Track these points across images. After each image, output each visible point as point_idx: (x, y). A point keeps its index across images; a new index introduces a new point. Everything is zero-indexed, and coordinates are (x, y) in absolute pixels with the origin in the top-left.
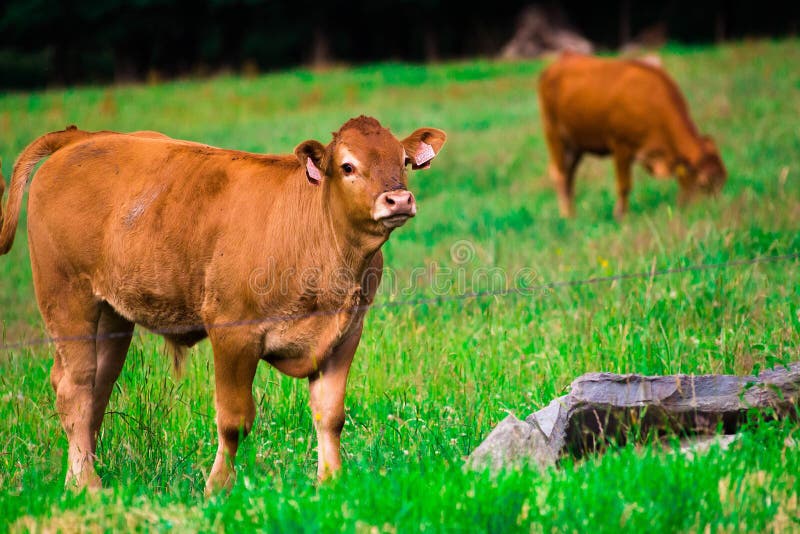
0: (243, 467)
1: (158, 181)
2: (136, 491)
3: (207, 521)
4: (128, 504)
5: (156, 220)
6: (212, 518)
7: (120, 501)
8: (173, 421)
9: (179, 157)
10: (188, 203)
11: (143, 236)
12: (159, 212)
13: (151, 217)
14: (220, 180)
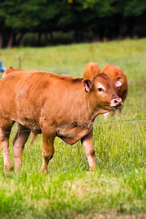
0: (134, 165)
1: (28, 83)
2: (101, 173)
3: (123, 182)
4: (99, 177)
5: (27, 96)
6: (125, 181)
7: (96, 176)
8: (112, 149)
9: (35, 76)
10: (37, 90)
11: (23, 100)
12: (28, 93)
13: (26, 94)
14: (47, 84)
